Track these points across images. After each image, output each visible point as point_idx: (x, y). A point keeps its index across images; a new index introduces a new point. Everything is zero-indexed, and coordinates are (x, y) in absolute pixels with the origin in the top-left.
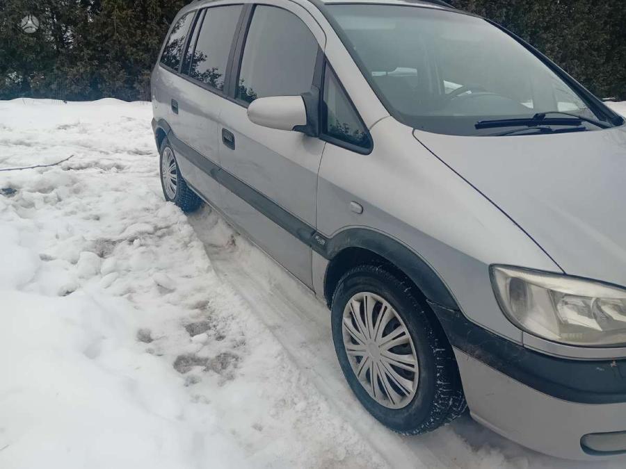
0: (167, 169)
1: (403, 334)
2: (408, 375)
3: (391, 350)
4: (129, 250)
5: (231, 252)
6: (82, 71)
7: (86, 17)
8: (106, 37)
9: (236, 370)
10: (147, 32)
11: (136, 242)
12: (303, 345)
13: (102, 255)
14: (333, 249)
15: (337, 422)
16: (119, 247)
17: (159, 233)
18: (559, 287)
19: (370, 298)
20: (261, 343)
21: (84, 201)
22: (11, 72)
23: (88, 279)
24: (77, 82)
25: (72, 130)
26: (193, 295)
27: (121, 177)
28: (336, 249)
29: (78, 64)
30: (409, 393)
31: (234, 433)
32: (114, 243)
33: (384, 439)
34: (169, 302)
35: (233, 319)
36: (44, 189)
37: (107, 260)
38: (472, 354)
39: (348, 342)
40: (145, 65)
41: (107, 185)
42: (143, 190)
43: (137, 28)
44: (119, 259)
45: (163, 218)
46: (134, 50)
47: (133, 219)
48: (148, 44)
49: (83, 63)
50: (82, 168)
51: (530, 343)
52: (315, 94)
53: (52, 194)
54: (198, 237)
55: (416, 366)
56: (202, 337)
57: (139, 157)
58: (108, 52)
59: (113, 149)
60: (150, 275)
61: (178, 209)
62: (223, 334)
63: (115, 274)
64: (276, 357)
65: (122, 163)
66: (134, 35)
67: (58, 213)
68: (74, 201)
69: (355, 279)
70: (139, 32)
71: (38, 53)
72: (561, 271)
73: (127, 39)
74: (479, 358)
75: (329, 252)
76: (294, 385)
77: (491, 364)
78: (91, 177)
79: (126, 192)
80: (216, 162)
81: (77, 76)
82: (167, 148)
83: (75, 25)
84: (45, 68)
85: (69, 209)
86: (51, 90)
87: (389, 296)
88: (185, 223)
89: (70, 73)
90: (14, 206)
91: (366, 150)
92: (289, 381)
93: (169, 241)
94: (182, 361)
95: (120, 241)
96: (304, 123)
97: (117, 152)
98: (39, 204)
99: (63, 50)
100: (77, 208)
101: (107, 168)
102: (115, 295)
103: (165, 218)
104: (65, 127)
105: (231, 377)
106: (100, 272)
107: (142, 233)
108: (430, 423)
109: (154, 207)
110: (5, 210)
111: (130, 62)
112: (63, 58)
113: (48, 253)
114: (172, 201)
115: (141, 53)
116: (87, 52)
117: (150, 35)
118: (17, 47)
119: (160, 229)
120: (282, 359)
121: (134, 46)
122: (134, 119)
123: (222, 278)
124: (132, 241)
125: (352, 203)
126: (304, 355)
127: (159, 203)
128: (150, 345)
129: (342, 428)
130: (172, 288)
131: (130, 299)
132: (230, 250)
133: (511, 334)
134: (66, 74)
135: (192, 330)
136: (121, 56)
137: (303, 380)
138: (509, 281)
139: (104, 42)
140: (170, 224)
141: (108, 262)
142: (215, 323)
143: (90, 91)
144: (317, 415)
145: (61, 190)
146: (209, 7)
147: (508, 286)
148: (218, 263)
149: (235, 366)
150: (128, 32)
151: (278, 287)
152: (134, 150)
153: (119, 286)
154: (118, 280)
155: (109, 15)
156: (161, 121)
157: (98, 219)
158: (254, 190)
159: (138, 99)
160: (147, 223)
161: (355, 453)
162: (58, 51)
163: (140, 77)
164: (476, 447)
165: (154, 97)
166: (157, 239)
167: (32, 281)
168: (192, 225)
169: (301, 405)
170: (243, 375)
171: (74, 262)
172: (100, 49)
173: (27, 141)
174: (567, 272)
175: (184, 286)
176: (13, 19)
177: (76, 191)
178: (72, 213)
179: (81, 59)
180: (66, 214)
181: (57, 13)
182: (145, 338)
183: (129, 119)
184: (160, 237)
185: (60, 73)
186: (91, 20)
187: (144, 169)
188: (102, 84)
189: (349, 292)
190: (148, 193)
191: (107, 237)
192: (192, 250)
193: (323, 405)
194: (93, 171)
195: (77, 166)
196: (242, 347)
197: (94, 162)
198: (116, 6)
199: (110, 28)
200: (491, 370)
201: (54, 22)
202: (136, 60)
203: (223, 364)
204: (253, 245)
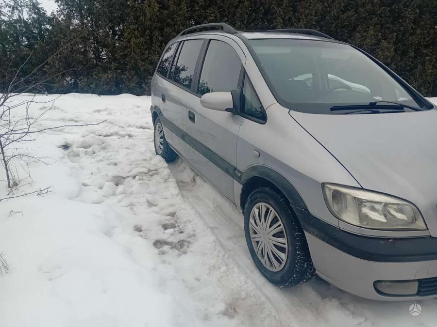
0: (158, 136)
1: (280, 225)
2: (282, 250)
3: (274, 236)
4: (133, 182)
5: (193, 186)
6: (110, 76)
7: (115, 43)
8: (126, 55)
9: (188, 249)
10: (152, 52)
11: (137, 178)
12: (230, 238)
13: (117, 185)
14: (244, 178)
15: (243, 278)
16: (127, 180)
17: (151, 173)
18: (359, 195)
19: (263, 206)
20: (204, 236)
21: (108, 154)
22: (68, 77)
23: (108, 197)
24: (107, 83)
25: (102, 112)
26: (167, 208)
27: (131, 141)
28: (246, 178)
29: (109, 72)
30: (283, 261)
31: (184, 281)
32: (124, 178)
33: (270, 291)
34: (153, 212)
35: (190, 222)
36: (86, 146)
37: (119, 187)
38: (313, 234)
39: (253, 233)
40: (150, 73)
41: (122, 145)
42: (144, 149)
43: (146, 49)
44: (127, 187)
45: (153, 165)
46: (144, 63)
47: (136, 165)
48: (152, 60)
49: (111, 71)
50: (108, 136)
51: (343, 226)
52: (239, 90)
53: (90, 150)
54: (173, 176)
55: (287, 244)
56: (171, 231)
57: (142, 130)
58: (127, 65)
59: (127, 125)
60: (144, 196)
61: (162, 159)
62: (183, 231)
63: (124, 195)
64: (212, 243)
65: (132, 133)
66: (144, 54)
67: (93, 160)
68: (103, 154)
69: (255, 195)
70: (147, 52)
71: (84, 65)
72: (360, 187)
73: (139, 56)
74: (317, 236)
75: (243, 180)
76: (220, 258)
77: (323, 239)
78: (113, 141)
79: (133, 149)
80: (185, 131)
81: (107, 80)
82: (158, 123)
83: (108, 48)
84: (88, 74)
85: (99, 158)
86: (91, 88)
87: (273, 204)
88: (166, 168)
89: (103, 78)
90: (68, 155)
91: (263, 122)
92: (218, 256)
93: (157, 178)
94: (158, 243)
95: (128, 177)
96: (232, 107)
97: (129, 126)
98: (82, 155)
99: (100, 63)
100: (104, 158)
101: (123, 136)
102: (123, 207)
103: (155, 165)
104: (99, 111)
105: (185, 253)
106: (115, 194)
107: (141, 173)
108: (294, 278)
109: (149, 159)
110: (62, 158)
111: (140, 71)
112: (100, 68)
113: (87, 182)
114: (159, 155)
115: (147, 65)
116: (114, 65)
117: (154, 54)
118: (73, 62)
119: (152, 171)
120: (215, 245)
121: (143, 60)
122: (141, 107)
123: (185, 200)
124: (134, 177)
125: (255, 151)
126: (229, 244)
127: (152, 156)
128: (141, 233)
129: (246, 282)
130: (156, 204)
131: (131, 209)
132: (191, 185)
133: (333, 222)
134: (101, 78)
135: (165, 227)
136: (135, 67)
137: (226, 256)
138: (332, 191)
139: (125, 58)
140: (158, 168)
141: (120, 188)
142: (179, 224)
143: (114, 89)
144: (232, 275)
145: (95, 147)
146: (186, 40)
147: (331, 194)
148: (184, 193)
149: (188, 247)
150: (140, 52)
151: (218, 207)
152: (140, 126)
153: (126, 202)
154: (125, 199)
155: (129, 41)
156: (156, 107)
157: (116, 165)
158: (206, 147)
159: (145, 95)
160: (144, 167)
161: (251, 295)
162: (96, 64)
163: (146, 81)
164: (324, 297)
165: (152, 93)
166: (149, 177)
167: (77, 196)
168: (170, 169)
169: (224, 268)
170: (191, 251)
171: (101, 188)
172: (122, 62)
173: (76, 119)
174: (364, 188)
175: (162, 203)
176: (71, 45)
177: (104, 148)
178: (101, 160)
179: (110, 69)
180: (98, 161)
181: (97, 41)
182: (138, 229)
183: (138, 107)
184: (151, 175)
185: (97, 78)
186: (117, 45)
187: (145, 137)
188: (122, 85)
189: (253, 203)
190: (146, 151)
191: (120, 175)
192: (169, 184)
193: (236, 270)
194: (115, 137)
195: (105, 134)
196: (193, 237)
197: (115, 132)
198: (133, 36)
199: (129, 50)
200: (324, 243)
201: (95, 46)
202: (144, 70)
203: (181, 246)
204: (205, 181)
